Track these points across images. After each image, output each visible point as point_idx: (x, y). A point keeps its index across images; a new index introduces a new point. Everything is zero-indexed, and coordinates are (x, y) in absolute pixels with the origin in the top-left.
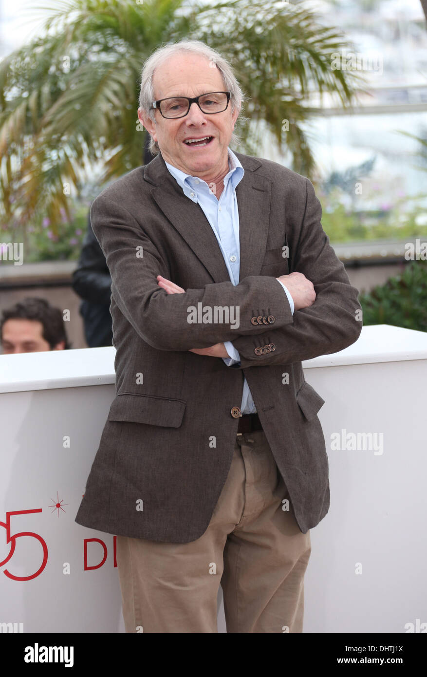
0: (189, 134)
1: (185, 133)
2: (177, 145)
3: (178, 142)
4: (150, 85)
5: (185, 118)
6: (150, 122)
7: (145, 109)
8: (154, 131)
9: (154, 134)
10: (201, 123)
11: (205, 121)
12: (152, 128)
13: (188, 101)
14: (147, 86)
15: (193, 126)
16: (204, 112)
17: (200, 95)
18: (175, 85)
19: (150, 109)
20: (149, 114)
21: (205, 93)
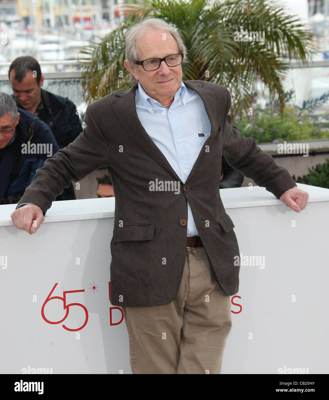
1: (158, 79)
3: (154, 83)
4: (134, 49)
5: (158, 70)
6: (133, 68)
7: (131, 62)
8: (135, 74)
9: (135, 75)
10: (168, 74)
11: (170, 72)
12: (134, 72)
13: (159, 60)
14: (133, 50)
15: (163, 75)
16: (168, 66)
17: (166, 56)
18: (151, 51)
19: (134, 63)
20: (133, 65)
21: (169, 55)
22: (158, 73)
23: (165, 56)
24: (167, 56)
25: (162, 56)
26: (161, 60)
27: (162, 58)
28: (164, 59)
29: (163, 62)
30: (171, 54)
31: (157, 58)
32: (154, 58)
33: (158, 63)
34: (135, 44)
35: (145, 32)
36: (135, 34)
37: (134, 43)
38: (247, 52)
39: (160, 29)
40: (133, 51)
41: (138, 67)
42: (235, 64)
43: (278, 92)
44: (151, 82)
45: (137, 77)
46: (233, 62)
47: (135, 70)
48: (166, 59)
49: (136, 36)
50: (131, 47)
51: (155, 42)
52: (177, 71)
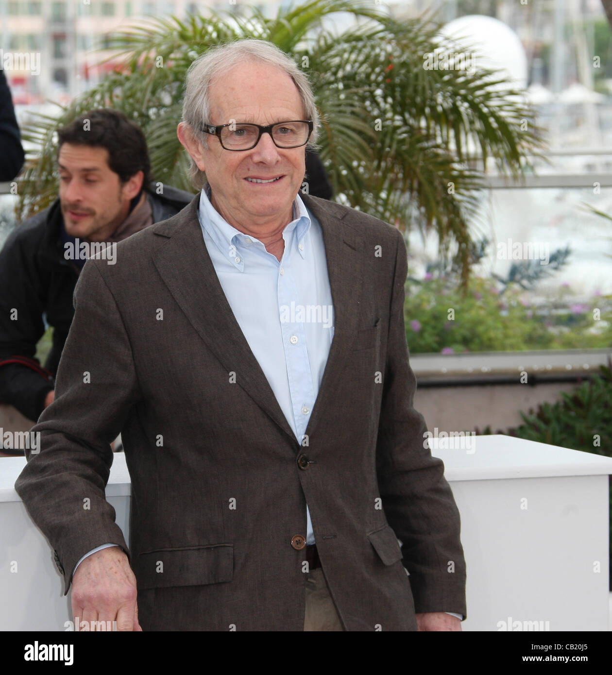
0: (254, 172)
1: (249, 169)
2: (235, 181)
3: (237, 178)
4: (205, 99)
5: (253, 150)
6: (195, 142)
7: (193, 128)
8: (200, 157)
9: (199, 160)
10: (274, 162)
11: (279, 158)
12: (198, 151)
13: (258, 129)
14: (200, 100)
15: (262, 163)
16: (277, 145)
17: (274, 123)
18: (242, 107)
19: (201, 130)
20: (197, 135)
21: (280, 120)
22: (250, 156)
23: (272, 122)
24: (277, 122)
25: (266, 121)
26: (262, 130)
27: (264, 125)
28: (268, 129)
29: (266, 136)
30: (285, 120)
31: (255, 123)
32: (247, 122)
33: (254, 137)
34: (209, 89)
35: (232, 65)
36: (210, 65)
37: (207, 86)
38: (390, 147)
39: (267, 60)
40: (202, 103)
41: (207, 141)
42: (361, 170)
43: (457, 239)
44: (232, 175)
45: (201, 165)
46: (359, 166)
47: (200, 148)
48: (273, 130)
49: (213, 71)
50: (197, 95)
51: (252, 87)
52: (296, 159)
